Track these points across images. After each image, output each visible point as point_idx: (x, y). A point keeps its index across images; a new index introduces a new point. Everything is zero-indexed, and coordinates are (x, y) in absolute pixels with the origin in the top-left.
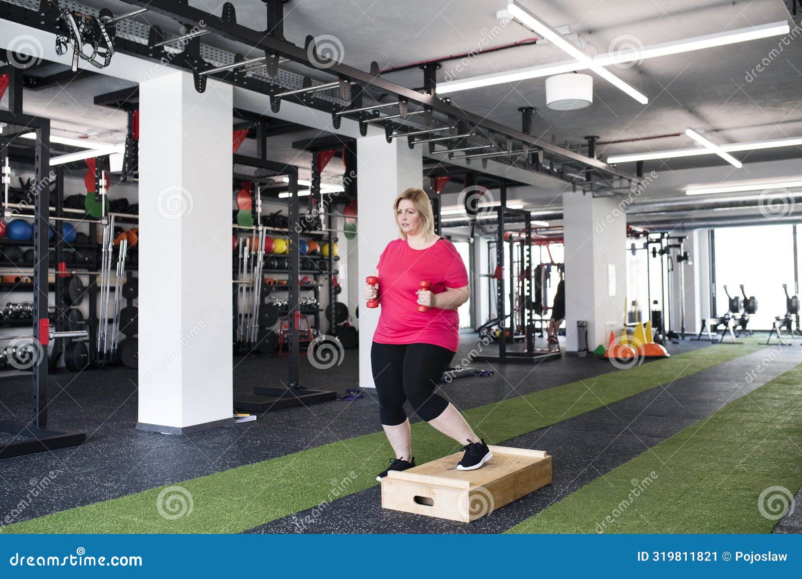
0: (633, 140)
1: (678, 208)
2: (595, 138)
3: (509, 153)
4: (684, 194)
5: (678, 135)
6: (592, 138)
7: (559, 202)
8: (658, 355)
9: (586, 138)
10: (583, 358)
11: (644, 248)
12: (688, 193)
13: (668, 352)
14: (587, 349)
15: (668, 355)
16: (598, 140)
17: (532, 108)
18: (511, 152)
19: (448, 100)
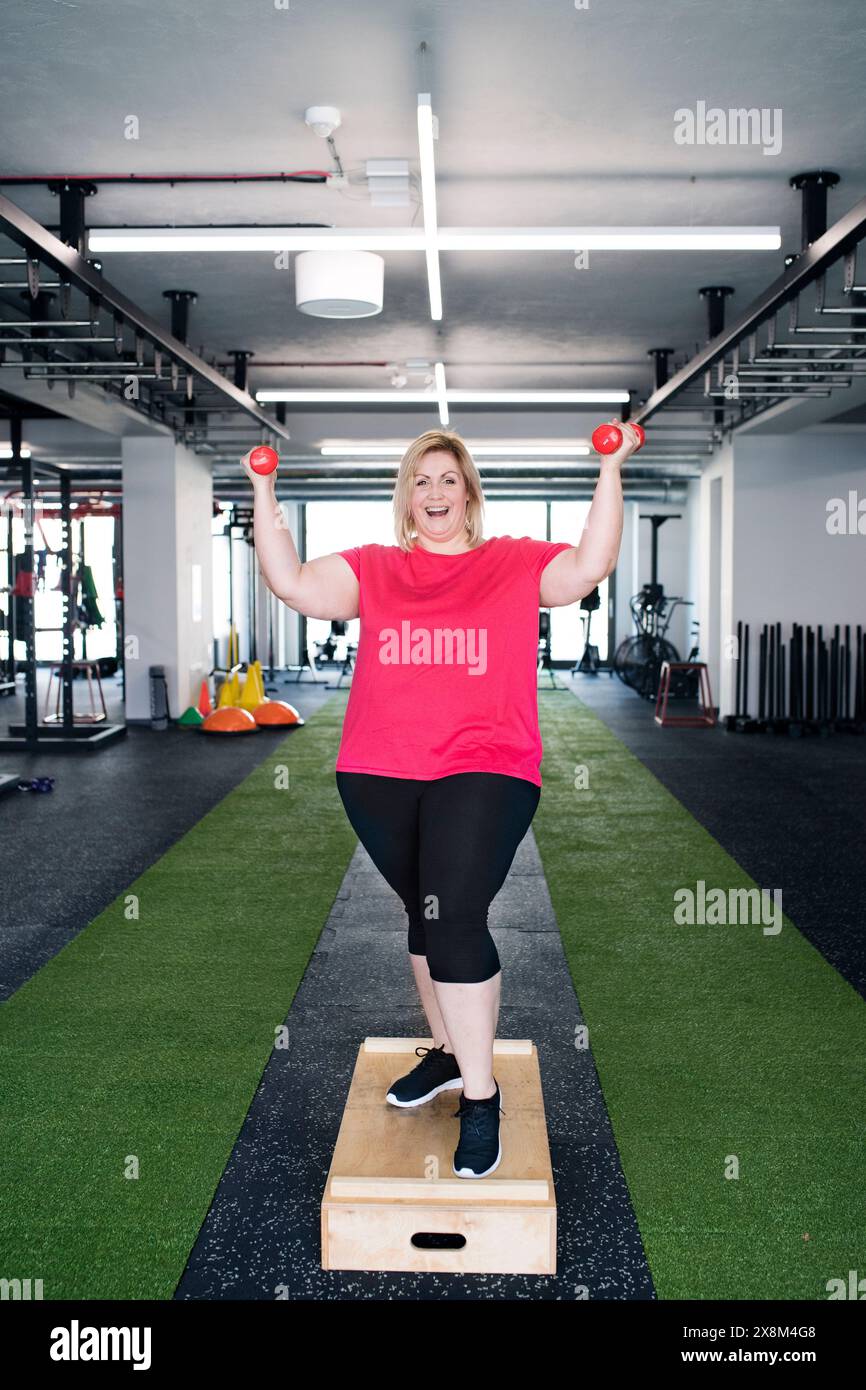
0: (302, 365)
1: (298, 473)
2: (247, 356)
3: (138, 366)
4: (318, 452)
5: (382, 364)
6: (243, 354)
7: (116, 450)
8: (286, 722)
9: (230, 353)
10: (163, 731)
11: (225, 534)
12: (325, 451)
13: (301, 716)
14: (167, 716)
15: (301, 722)
16: (254, 359)
17: (193, 295)
18: (141, 364)
19: (97, 266)
